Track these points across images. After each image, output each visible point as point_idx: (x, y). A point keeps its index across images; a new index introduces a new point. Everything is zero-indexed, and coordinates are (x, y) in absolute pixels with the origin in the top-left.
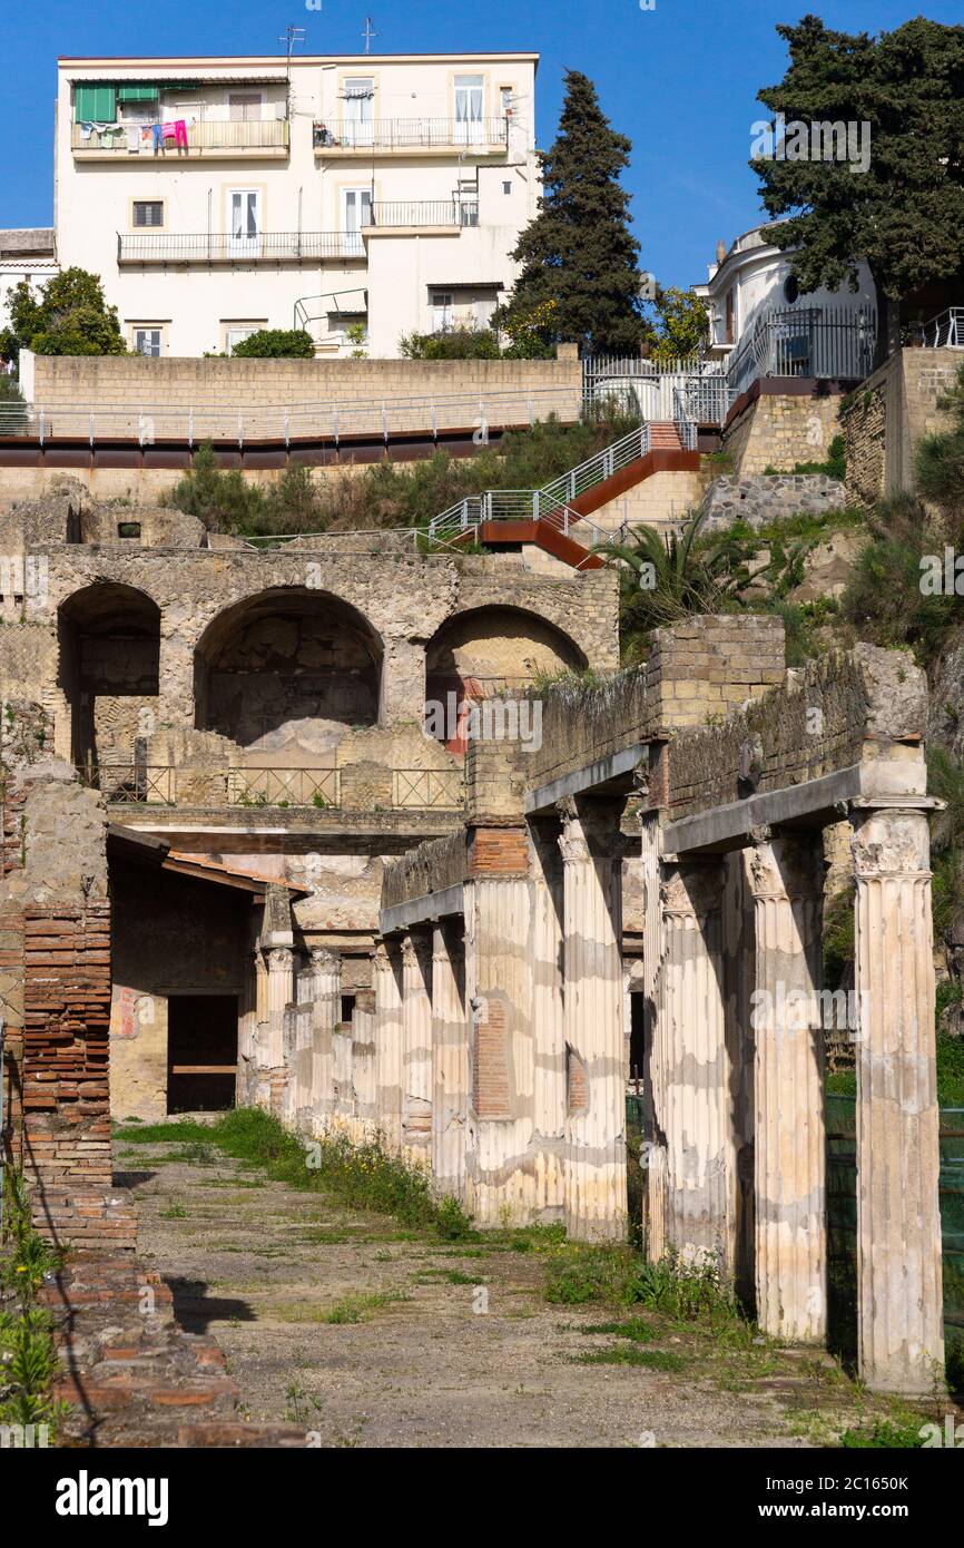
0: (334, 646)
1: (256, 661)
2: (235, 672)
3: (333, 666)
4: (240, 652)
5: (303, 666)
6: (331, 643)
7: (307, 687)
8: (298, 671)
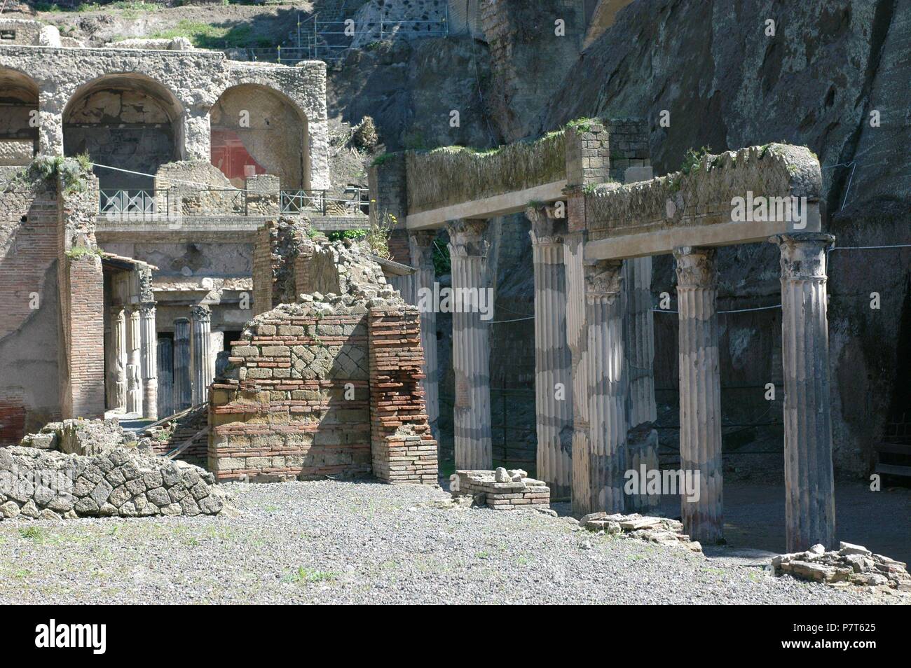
0: (144, 110)
1: (94, 120)
2: (80, 126)
3: (144, 123)
4: (84, 114)
5: (124, 123)
6: (142, 107)
7: (127, 136)
8: (121, 126)
